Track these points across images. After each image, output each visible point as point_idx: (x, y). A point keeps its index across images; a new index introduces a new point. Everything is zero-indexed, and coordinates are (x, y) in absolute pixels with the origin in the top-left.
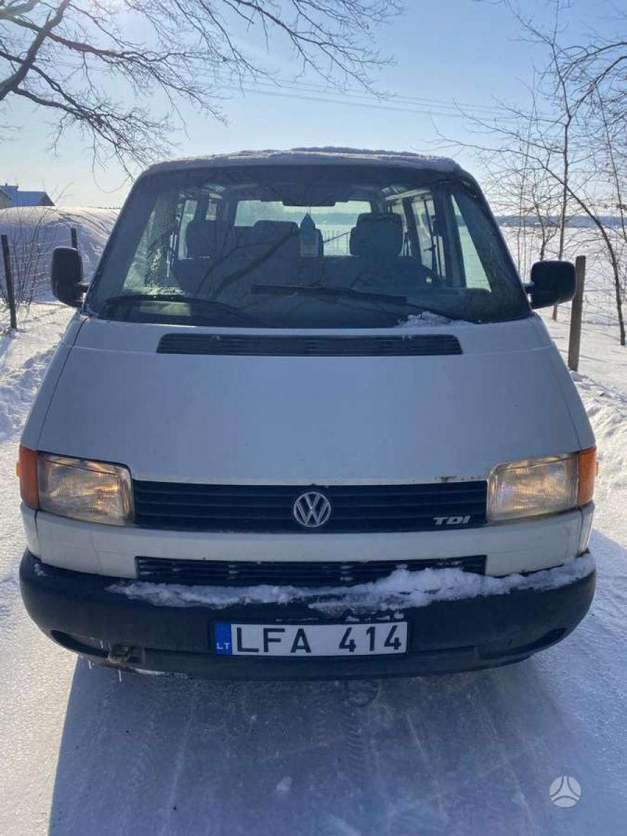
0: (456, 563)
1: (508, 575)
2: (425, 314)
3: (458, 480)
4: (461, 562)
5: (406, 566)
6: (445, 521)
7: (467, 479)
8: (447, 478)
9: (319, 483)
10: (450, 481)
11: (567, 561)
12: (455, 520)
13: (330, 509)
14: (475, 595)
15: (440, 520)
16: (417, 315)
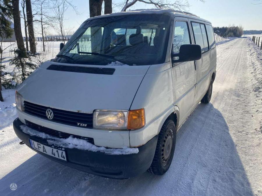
0: (86, 139)
1: (101, 147)
2: (117, 62)
3: (82, 112)
4: (87, 139)
5: (72, 136)
6: (80, 124)
7: (85, 112)
8: (79, 111)
9: (51, 107)
10: (80, 112)
11: (124, 148)
12: (83, 125)
13: (53, 115)
14: (86, 149)
15: (78, 124)
16: (114, 62)
